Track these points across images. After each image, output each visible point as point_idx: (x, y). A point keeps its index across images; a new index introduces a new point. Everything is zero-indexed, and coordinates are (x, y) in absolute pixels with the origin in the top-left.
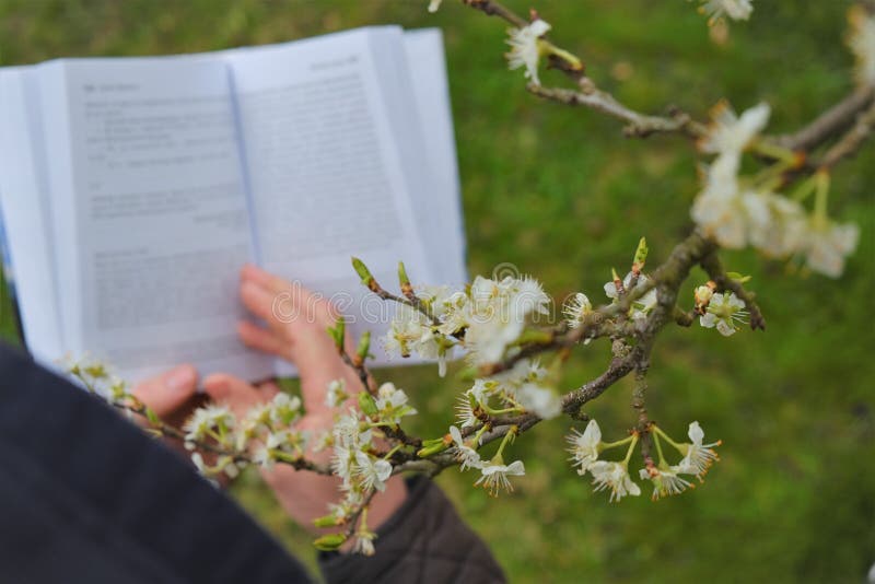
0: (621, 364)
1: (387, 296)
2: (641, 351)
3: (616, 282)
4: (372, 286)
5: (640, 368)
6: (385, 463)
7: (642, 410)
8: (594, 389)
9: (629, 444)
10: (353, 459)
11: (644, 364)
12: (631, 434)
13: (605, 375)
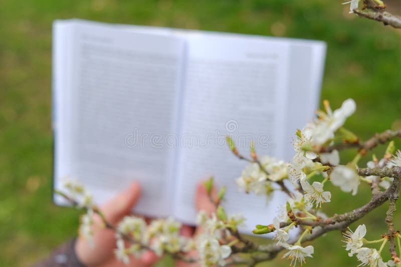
0: (380, 196)
1: (241, 158)
2: (396, 187)
3: (375, 162)
4: (235, 152)
5: (393, 197)
6: (227, 248)
7: (391, 224)
8: (360, 212)
9: (382, 242)
10: (208, 245)
11: (395, 195)
12: (383, 237)
13: (368, 204)
